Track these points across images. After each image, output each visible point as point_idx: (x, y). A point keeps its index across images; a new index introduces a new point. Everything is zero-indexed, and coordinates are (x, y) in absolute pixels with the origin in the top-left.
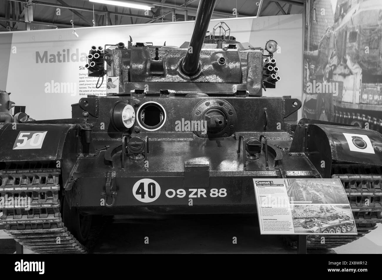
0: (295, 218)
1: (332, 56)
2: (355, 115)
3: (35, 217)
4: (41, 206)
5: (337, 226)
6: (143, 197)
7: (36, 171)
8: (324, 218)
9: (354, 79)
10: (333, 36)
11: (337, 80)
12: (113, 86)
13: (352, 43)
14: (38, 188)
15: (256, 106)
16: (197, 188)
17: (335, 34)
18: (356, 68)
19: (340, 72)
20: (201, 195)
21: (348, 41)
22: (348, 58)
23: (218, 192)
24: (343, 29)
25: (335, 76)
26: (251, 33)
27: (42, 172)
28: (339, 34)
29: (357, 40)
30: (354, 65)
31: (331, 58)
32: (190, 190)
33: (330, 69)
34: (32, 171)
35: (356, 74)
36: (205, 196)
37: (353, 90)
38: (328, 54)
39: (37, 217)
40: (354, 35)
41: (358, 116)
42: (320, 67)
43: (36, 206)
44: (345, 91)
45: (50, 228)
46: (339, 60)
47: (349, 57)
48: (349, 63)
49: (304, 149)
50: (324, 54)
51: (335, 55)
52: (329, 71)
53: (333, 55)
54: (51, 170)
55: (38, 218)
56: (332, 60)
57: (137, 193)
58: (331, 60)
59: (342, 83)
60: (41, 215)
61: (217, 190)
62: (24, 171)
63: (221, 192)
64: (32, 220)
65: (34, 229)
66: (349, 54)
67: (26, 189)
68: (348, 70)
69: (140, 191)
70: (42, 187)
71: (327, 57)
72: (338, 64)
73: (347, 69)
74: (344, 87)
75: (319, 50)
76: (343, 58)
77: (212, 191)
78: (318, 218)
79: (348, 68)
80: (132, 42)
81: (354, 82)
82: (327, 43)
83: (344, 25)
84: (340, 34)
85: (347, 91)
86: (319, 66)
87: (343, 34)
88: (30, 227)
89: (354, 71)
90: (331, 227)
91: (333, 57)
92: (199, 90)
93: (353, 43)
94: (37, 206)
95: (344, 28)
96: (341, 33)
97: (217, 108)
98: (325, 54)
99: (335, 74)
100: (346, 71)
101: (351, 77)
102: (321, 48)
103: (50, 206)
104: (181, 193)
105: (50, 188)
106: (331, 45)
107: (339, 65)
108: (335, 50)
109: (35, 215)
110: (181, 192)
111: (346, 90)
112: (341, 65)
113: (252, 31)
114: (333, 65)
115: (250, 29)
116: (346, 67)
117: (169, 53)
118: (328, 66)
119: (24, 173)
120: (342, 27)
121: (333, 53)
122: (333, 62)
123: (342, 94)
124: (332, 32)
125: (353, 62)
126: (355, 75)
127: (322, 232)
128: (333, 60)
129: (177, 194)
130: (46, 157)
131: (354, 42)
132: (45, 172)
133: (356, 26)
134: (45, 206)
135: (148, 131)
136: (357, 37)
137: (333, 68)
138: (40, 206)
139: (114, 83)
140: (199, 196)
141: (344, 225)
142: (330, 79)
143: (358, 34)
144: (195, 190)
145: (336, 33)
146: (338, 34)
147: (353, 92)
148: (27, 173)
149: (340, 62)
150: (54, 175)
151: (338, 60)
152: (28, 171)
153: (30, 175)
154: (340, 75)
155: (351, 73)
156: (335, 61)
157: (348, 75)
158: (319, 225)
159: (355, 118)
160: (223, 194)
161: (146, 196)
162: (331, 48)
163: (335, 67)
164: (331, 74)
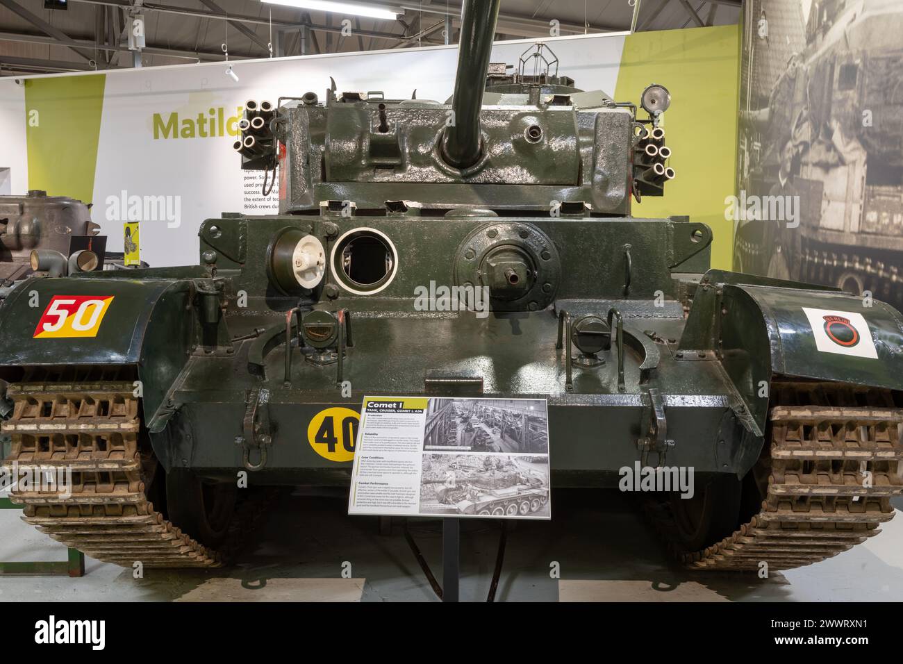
1: (800, 122)
2: (850, 260)
3: (86, 491)
4: (97, 466)
6: (331, 449)
7: (87, 387)
9: (848, 175)
10: (803, 75)
11: (809, 178)
13: (844, 92)
14: (91, 427)
15: (605, 240)
17: (807, 70)
18: (854, 149)
19: (816, 160)
21: (836, 86)
22: (835, 125)
24: (827, 59)
25: (805, 168)
26: (620, 70)
27: (101, 389)
28: (816, 69)
29: (857, 83)
30: (848, 144)
31: (797, 126)
33: (795, 151)
34: (78, 388)
35: (854, 163)
37: (846, 201)
38: (791, 118)
39: (90, 489)
40: (849, 75)
41: (855, 261)
42: (772, 146)
43: (85, 467)
44: (827, 202)
45: (121, 516)
46: (815, 130)
47: (838, 124)
48: (837, 138)
49: (713, 342)
50: (781, 116)
51: (806, 120)
52: (791, 156)
53: (802, 119)
54: (120, 386)
55: (93, 493)
56: (799, 131)
57: (319, 439)
58: (797, 130)
59: (822, 183)
60: (99, 486)
62: (61, 387)
64: (79, 498)
65: (85, 516)
66: (838, 118)
67: (64, 427)
68: (836, 154)
69: (325, 436)
70: (100, 424)
71: (789, 123)
72: (813, 141)
73: (832, 152)
74: (825, 194)
75: (771, 108)
76: (825, 125)
79: (836, 150)
80: (335, 92)
81: (848, 182)
82: (788, 92)
83: (829, 49)
84: (819, 71)
85: (831, 202)
86: (771, 144)
87: (824, 70)
89: (848, 157)
91: (802, 123)
92: (480, 201)
93: (848, 92)
94: (89, 466)
95: (827, 55)
96: (821, 69)
97: (514, 243)
98: (785, 117)
99: (806, 164)
100: (831, 157)
101: (841, 170)
102: (775, 104)
103: (116, 466)
105: (117, 427)
106: (799, 97)
107: (815, 143)
108: (806, 109)
109: (85, 487)
111: (829, 202)
112: (820, 143)
113: (623, 65)
114: (801, 143)
115: (619, 61)
116: (831, 147)
117: (413, 116)
118: (790, 144)
119: (62, 390)
120: (824, 54)
121: (801, 114)
122: (801, 134)
123: (820, 211)
124: (801, 65)
125: (846, 135)
126: (851, 166)
128: (801, 131)
130: (104, 356)
131: (851, 88)
132: (106, 390)
133: (855, 52)
134: (107, 466)
135: (356, 295)
136: (857, 77)
137: (801, 148)
138: (94, 466)
142: (795, 176)
143: (860, 70)
145: (809, 68)
146: (814, 71)
147: (846, 206)
148: (68, 391)
149: (818, 136)
150: (126, 398)
151: (813, 130)
152: (70, 386)
153: (74, 395)
154: (816, 165)
155: (841, 162)
156: (805, 133)
157: (836, 166)
159: (848, 267)
161: (339, 446)
162: (798, 104)
163: (806, 145)
164: (797, 162)
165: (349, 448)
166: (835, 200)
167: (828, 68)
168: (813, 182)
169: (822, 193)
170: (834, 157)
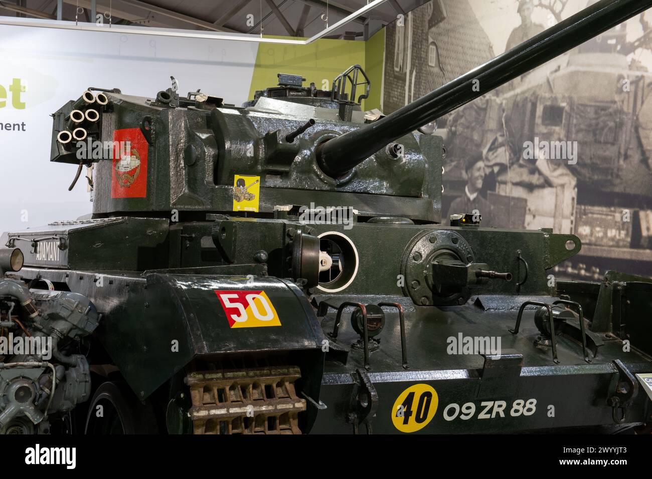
1: (493, 147)
6: (406, 422)
7: (258, 372)
9: (557, 196)
10: (497, 107)
11: (508, 195)
12: (247, 195)
13: (549, 127)
15: (505, 246)
16: (494, 400)
17: (501, 104)
18: (562, 175)
19: (517, 179)
20: (498, 413)
21: (538, 121)
23: (524, 406)
24: (526, 99)
25: (502, 186)
27: (270, 375)
28: (514, 104)
29: (564, 121)
30: (555, 170)
31: (490, 150)
32: (483, 404)
33: (488, 171)
34: (251, 373)
35: (563, 186)
36: (502, 415)
37: (554, 217)
38: (482, 141)
40: (554, 114)
41: (567, 266)
42: (453, 164)
44: (532, 217)
46: (515, 155)
48: (543, 166)
49: (611, 326)
50: (467, 138)
51: (502, 145)
52: (483, 175)
53: (496, 144)
54: (285, 370)
56: (493, 154)
57: (400, 414)
58: (491, 153)
59: (526, 201)
61: (522, 402)
63: (528, 406)
68: (541, 177)
69: (405, 410)
70: (278, 404)
71: (479, 145)
72: (512, 164)
73: (537, 176)
74: (529, 210)
75: (451, 130)
77: (515, 404)
79: (540, 173)
81: (556, 201)
82: (476, 119)
83: (528, 90)
84: (518, 105)
85: (537, 217)
86: (452, 161)
87: (524, 106)
89: (556, 181)
91: (497, 148)
93: (554, 128)
95: (527, 95)
96: (520, 105)
98: (472, 140)
99: (505, 183)
100: (535, 179)
102: (456, 126)
104: (468, 410)
105: (292, 407)
106: (492, 124)
107: (515, 166)
108: (503, 136)
110: (469, 408)
111: (534, 216)
112: (521, 166)
113: (257, 66)
114: (496, 164)
115: (253, 62)
116: (535, 171)
118: (480, 164)
119: (237, 377)
120: (523, 93)
121: (496, 140)
122: (496, 157)
124: (493, 98)
125: (552, 165)
126: (559, 188)
128: (495, 154)
129: (461, 413)
130: (298, 342)
131: (556, 125)
132: (275, 375)
133: (559, 96)
136: (564, 117)
137: (496, 169)
139: (250, 191)
140: (494, 415)
142: (489, 192)
143: (566, 112)
144: (489, 404)
145: (504, 102)
146: (511, 105)
147: (555, 221)
148: (243, 377)
149: (518, 160)
150: (287, 381)
151: (512, 155)
152: (244, 373)
154: (516, 184)
155: (548, 183)
156: (503, 155)
157: (542, 186)
159: (559, 271)
160: (529, 410)
161: (412, 419)
162: (491, 131)
163: (503, 168)
164: (491, 181)
165: (419, 420)
166: (542, 215)
167: (529, 105)
168: (514, 198)
169: (525, 209)
170: (538, 179)
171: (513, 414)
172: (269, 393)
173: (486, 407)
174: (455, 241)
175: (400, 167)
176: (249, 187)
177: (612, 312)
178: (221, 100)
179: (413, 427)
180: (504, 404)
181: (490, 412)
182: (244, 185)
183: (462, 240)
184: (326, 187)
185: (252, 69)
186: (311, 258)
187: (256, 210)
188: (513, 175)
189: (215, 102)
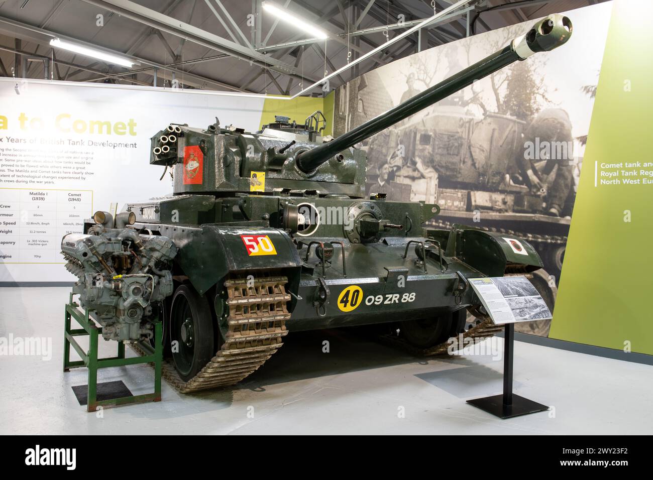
0: (513, 309)
1: (393, 156)
2: (436, 222)
3: (263, 332)
5: (540, 313)
6: (345, 306)
7: (264, 280)
8: (530, 308)
9: (427, 183)
10: (395, 135)
11: (401, 183)
12: (258, 183)
13: (423, 146)
14: (271, 299)
15: (399, 211)
16: (393, 294)
17: (398, 133)
18: (430, 172)
19: (406, 174)
20: (395, 301)
21: (418, 142)
22: (418, 160)
23: (409, 297)
24: (411, 130)
25: (398, 178)
27: (271, 281)
28: (404, 133)
29: (431, 143)
30: (426, 169)
31: (392, 158)
32: (387, 296)
33: (390, 170)
34: (261, 280)
35: (430, 178)
36: (397, 302)
37: (426, 194)
38: (387, 153)
39: (264, 331)
40: (426, 139)
41: (433, 222)
42: (372, 165)
43: (269, 319)
46: (405, 161)
47: (420, 160)
48: (419, 165)
50: (379, 152)
51: (398, 155)
52: (388, 172)
53: (395, 155)
54: (279, 279)
55: (266, 333)
57: (342, 302)
58: (392, 160)
59: (411, 186)
60: (268, 329)
61: (408, 294)
63: (411, 296)
64: (261, 336)
66: (420, 157)
67: (260, 300)
68: (419, 173)
69: (345, 300)
71: (385, 156)
72: (404, 166)
73: (417, 172)
75: (370, 147)
76: (412, 160)
77: (404, 296)
78: (526, 308)
79: (419, 171)
81: (427, 186)
82: (384, 141)
83: (412, 125)
84: (406, 134)
85: (417, 195)
86: (371, 164)
87: (410, 134)
88: (249, 345)
90: (536, 314)
91: (395, 157)
93: (426, 146)
94: (271, 319)
95: (411, 128)
96: (408, 133)
97: (369, 212)
98: (382, 153)
99: (399, 176)
100: (416, 174)
101: (422, 181)
102: (373, 145)
103: (282, 317)
104: (379, 299)
105: (283, 298)
106: (392, 144)
107: (405, 167)
108: (398, 150)
110: (379, 298)
111: (415, 194)
112: (408, 167)
113: (264, 111)
114: (395, 166)
115: (262, 109)
116: (415, 169)
118: (386, 166)
120: (410, 127)
121: (395, 152)
122: (395, 162)
123: (409, 198)
124: (393, 130)
125: (425, 165)
126: (428, 179)
127: (532, 319)
128: (394, 160)
129: (375, 301)
130: (286, 263)
131: (427, 145)
132: (274, 281)
133: (429, 129)
134: (278, 318)
136: (431, 140)
137: (395, 169)
138: (273, 318)
139: (260, 180)
140: (392, 302)
141: (543, 312)
142: (391, 181)
143: (432, 137)
144: (390, 296)
145: (399, 132)
146: (403, 134)
149: (407, 164)
150: (279, 285)
151: (404, 161)
154: (406, 177)
155: (423, 177)
156: (398, 162)
157: (419, 178)
158: (529, 314)
159: (428, 224)
160: (412, 299)
161: (349, 304)
162: (392, 147)
163: (399, 168)
164: (392, 175)
165: (352, 305)
167: (413, 134)
168: (404, 185)
169: (410, 190)
170: (418, 174)
171: (403, 301)
172: (271, 291)
173: (388, 297)
174: (372, 208)
175: (342, 167)
176: (259, 178)
177: (456, 246)
178: (244, 130)
179: (349, 308)
180: (398, 296)
181: (391, 300)
182: (256, 177)
183: (376, 207)
184: (302, 178)
185: (261, 113)
186: (293, 217)
187: (263, 191)
188: (405, 172)
189: (240, 131)
